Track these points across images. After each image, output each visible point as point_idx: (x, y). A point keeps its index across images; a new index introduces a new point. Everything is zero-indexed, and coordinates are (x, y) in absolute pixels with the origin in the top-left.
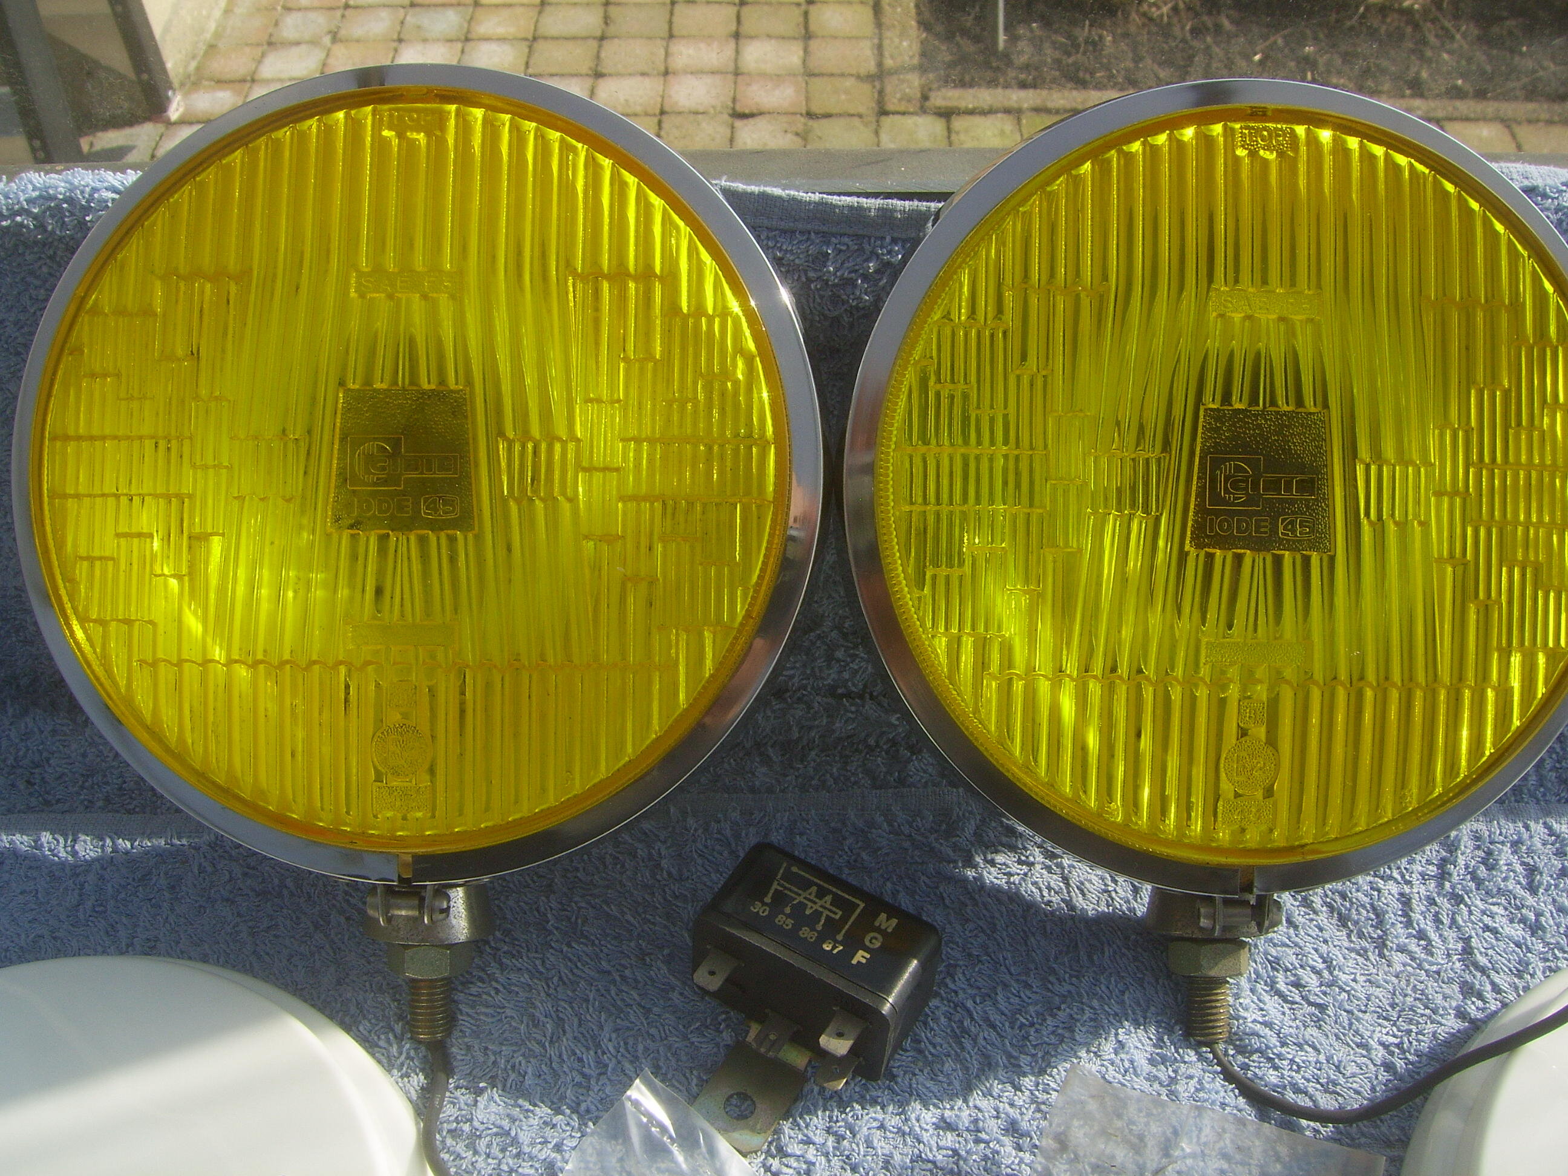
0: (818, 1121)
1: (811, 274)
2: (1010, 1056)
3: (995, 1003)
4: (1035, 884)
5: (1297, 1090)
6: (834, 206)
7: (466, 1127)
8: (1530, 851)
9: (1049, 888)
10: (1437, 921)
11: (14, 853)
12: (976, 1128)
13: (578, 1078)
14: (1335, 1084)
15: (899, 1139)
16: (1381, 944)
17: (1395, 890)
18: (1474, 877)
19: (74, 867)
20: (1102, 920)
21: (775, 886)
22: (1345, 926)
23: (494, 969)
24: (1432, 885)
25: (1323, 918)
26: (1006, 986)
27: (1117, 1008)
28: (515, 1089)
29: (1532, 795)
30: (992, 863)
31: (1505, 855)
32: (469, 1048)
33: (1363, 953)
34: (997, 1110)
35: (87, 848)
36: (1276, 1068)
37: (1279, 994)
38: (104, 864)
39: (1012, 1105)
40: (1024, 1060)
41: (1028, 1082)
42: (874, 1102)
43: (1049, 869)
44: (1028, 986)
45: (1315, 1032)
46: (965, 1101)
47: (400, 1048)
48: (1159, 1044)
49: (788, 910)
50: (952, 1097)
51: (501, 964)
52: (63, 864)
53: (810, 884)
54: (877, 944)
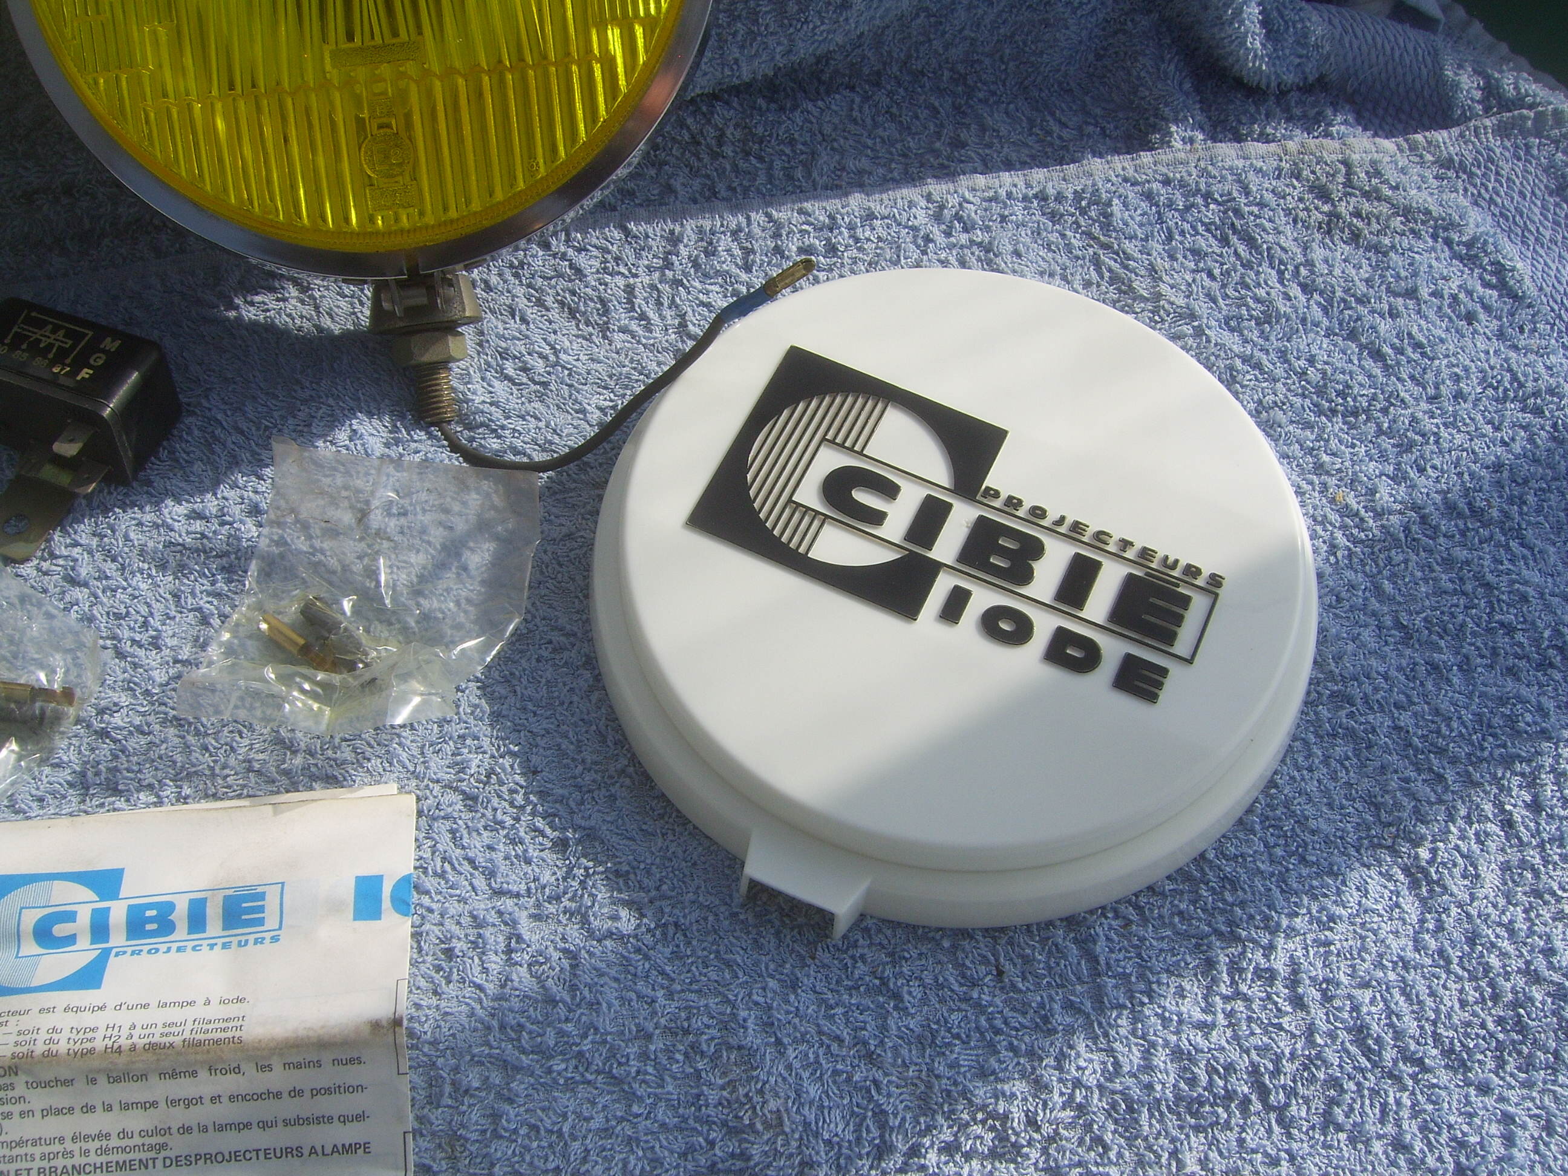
0: (84, 531)
2: (254, 453)
3: (244, 414)
4: (289, 315)
5: (516, 452)
8: (749, 236)
9: (302, 317)
10: (659, 304)
12: (222, 513)
14: (551, 443)
15: (155, 532)
16: (604, 330)
17: (621, 282)
18: (696, 265)
20: (346, 335)
21: (15, 329)
22: (574, 317)
24: (656, 275)
25: (554, 314)
26: (254, 398)
27: (352, 404)
29: (759, 191)
30: (252, 304)
31: (724, 242)
33: (588, 338)
34: (242, 498)
36: (499, 437)
37: (508, 378)
39: (256, 492)
41: (269, 471)
42: (133, 505)
43: (302, 302)
44: (276, 397)
45: (538, 405)
46: (215, 494)
48: (395, 430)
49: (24, 346)
50: (202, 492)
53: (47, 324)
54: (100, 362)
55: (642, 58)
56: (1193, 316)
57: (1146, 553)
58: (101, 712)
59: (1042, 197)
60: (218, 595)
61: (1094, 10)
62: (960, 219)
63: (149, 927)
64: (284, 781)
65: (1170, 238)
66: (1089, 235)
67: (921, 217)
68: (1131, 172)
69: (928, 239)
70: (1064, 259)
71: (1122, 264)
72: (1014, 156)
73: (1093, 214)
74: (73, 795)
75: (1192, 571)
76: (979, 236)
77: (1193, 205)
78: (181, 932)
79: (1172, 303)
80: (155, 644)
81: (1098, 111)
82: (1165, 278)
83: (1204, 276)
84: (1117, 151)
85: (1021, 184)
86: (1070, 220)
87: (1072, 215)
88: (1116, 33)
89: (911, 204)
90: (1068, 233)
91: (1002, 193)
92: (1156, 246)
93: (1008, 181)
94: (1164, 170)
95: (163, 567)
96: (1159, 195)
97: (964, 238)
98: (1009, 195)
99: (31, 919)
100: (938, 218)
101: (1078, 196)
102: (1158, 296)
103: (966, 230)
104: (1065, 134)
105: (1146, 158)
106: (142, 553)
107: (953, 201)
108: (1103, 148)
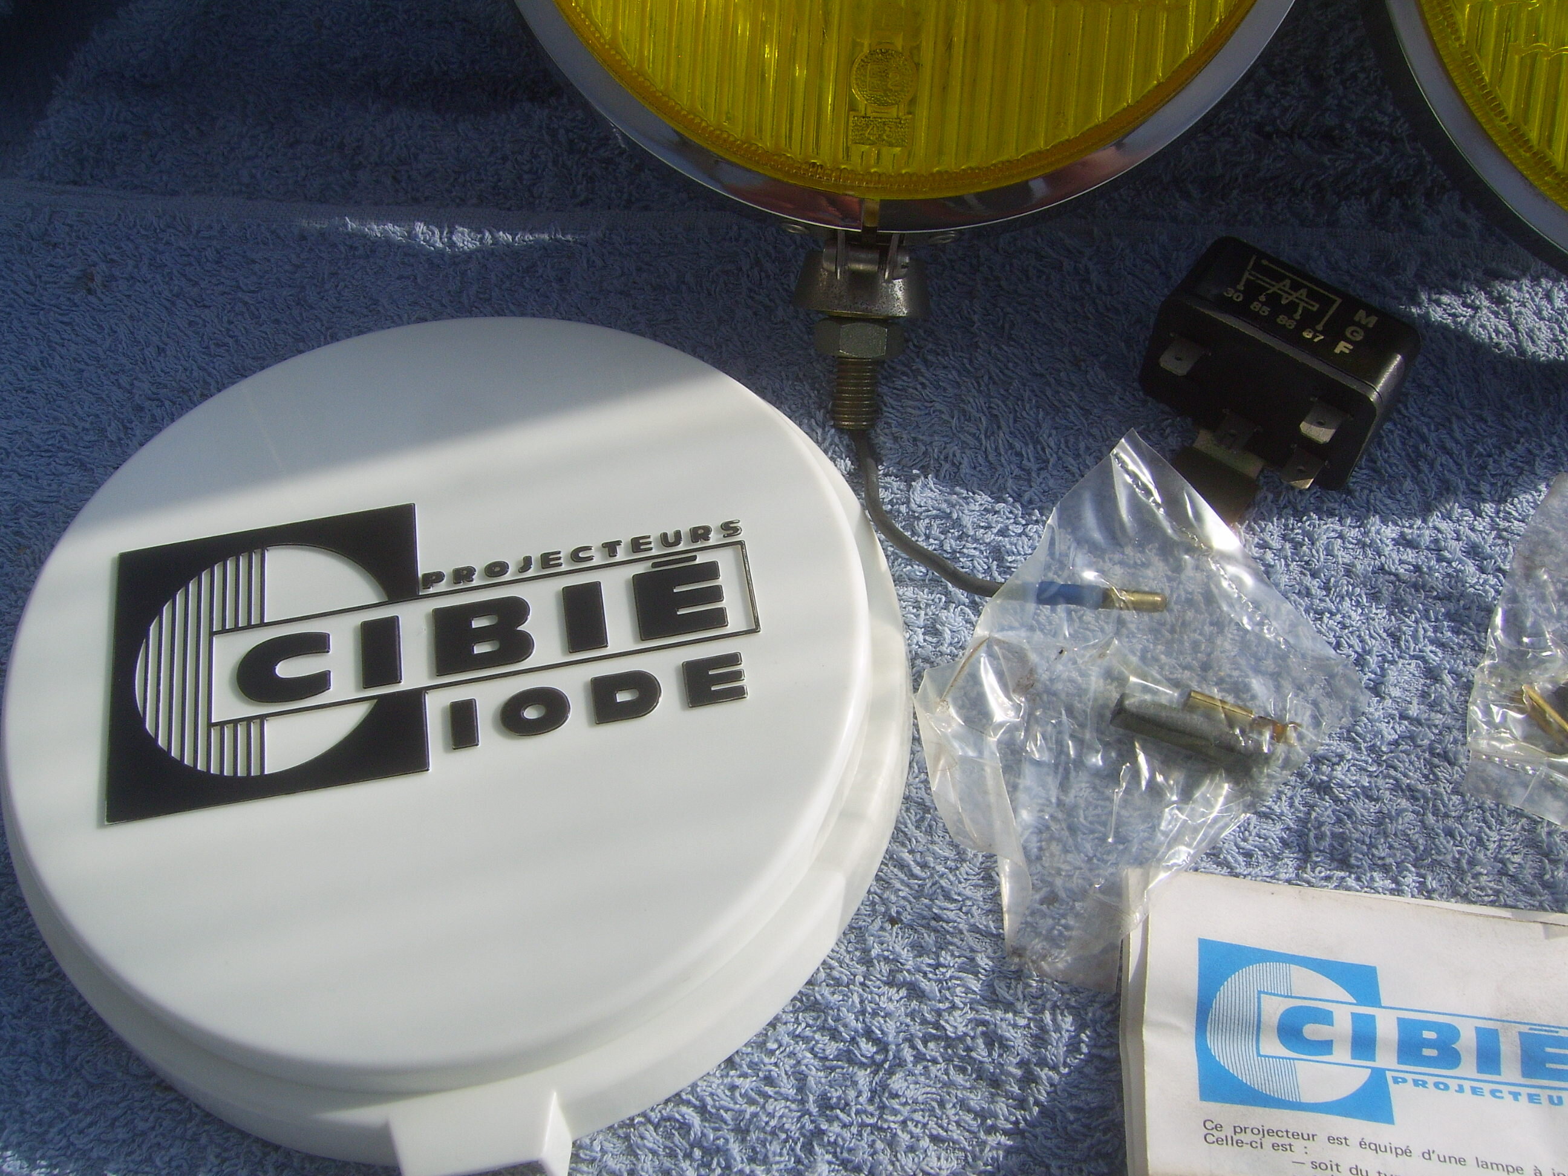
0: (1273, 532)
2: (1468, 483)
3: (1450, 432)
4: (1483, 326)
7: (903, 509)
9: (1498, 332)
11: (388, 242)
12: (1437, 548)
13: (1017, 471)
15: (1360, 551)
19: (454, 256)
20: (1552, 364)
21: (1246, 275)
23: (918, 365)
26: (1460, 418)
28: (952, 478)
30: (1438, 303)
32: (896, 439)
34: (1457, 532)
35: (465, 239)
38: (486, 256)
39: (1473, 529)
40: (1484, 488)
41: (1488, 508)
42: (1331, 514)
43: (1496, 314)
44: (1481, 419)
46: (1424, 521)
47: (824, 433)
49: (1262, 298)
50: (1411, 516)
51: (925, 362)
52: (441, 253)
53: (1283, 277)
54: (1359, 338)
58: (1318, 760)
60: (1442, 645)
63: (1426, 1052)
64: (1546, 897)
74: (1290, 860)
78: (1468, 1067)
80: (1376, 689)
95: (1375, 597)
99: (1274, 1009)
106: (1348, 573)
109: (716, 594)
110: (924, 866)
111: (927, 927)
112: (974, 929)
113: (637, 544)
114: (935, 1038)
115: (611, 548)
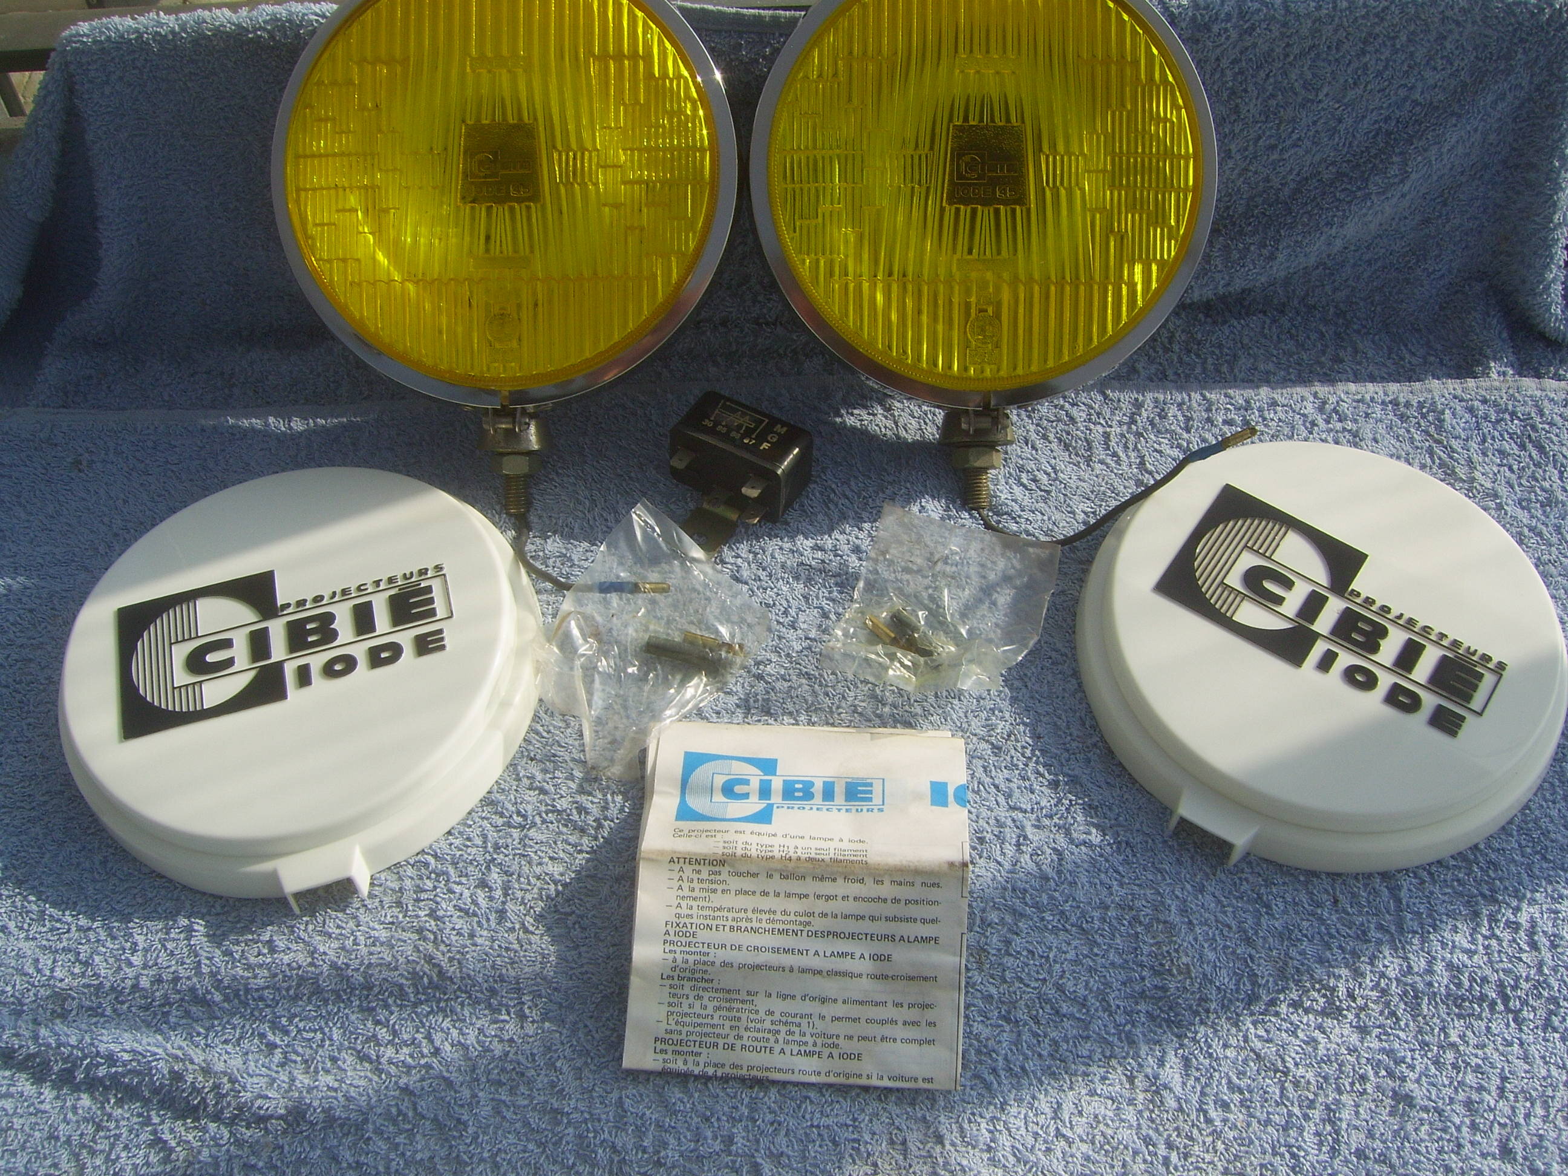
0: (743, 548)
1: (732, 57)
2: (856, 513)
3: (849, 486)
4: (877, 425)
5: (1028, 534)
6: (744, 15)
7: (541, 554)
8: (1190, 408)
9: (886, 427)
10: (1126, 447)
11: (253, 430)
12: (835, 550)
13: (605, 529)
14: (1052, 531)
15: (791, 555)
16: (1089, 461)
17: (1101, 430)
18: (1152, 423)
19: (292, 435)
20: (915, 443)
21: (717, 412)
22: (1068, 450)
23: (553, 476)
24: (1125, 428)
25: (1054, 446)
26: (856, 477)
27: (923, 489)
28: (569, 535)
29: (1196, 378)
30: (852, 414)
31: (1173, 410)
32: (540, 517)
33: (1077, 465)
34: (848, 540)
35: (298, 425)
36: (1017, 523)
37: (1025, 486)
38: (309, 434)
39: (857, 538)
40: (864, 515)
41: (866, 526)
42: (776, 536)
43: (886, 417)
45: (1043, 505)
46: (830, 536)
47: (500, 517)
48: (947, 509)
49: (724, 423)
50: (822, 533)
51: (557, 473)
52: (284, 434)
53: (738, 410)
54: (775, 440)
55: (1154, 285)
56: (1496, 496)
57: (1456, 644)
58: (758, 664)
59: (1395, 403)
60: (833, 600)
61: (1443, 276)
62: (1337, 412)
63: (796, 794)
64: (878, 721)
65: (1484, 441)
66: (1427, 433)
67: (1310, 409)
68: (1459, 392)
69: (1313, 424)
70: (1407, 447)
71: (1448, 455)
72: (1377, 373)
73: (1430, 418)
74: (740, 713)
75: (1486, 658)
76: (1349, 425)
77: (1502, 419)
78: (818, 799)
79: (1482, 486)
80: (793, 626)
81: (1439, 347)
82: (1478, 467)
83: (1506, 469)
84: (1450, 376)
85: (1381, 393)
86: (1414, 421)
87: (1416, 418)
88: (1457, 292)
89: (1303, 399)
90: (1412, 430)
91: (1368, 397)
92: (1473, 445)
93: (1371, 389)
94: (1484, 393)
95: (797, 578)
96: (1478, 410)
97: (1339, 426)
98: (1372, 399)
99: (720, 781)
100: (1321, 409)
101: (1421, 405)
102: (1473, 480)
103: (1340, 420)
104: (1414, 360)
105: (1471, 383)
106: (783, 566)
107: (1333, 399)
108: (1440, 373)
109: (431, 601)
110: (549, 732)
111: (550, 761)
112: (573, 760)
113: (391, 580)
114: (553, 812)
115: (377, 583)
